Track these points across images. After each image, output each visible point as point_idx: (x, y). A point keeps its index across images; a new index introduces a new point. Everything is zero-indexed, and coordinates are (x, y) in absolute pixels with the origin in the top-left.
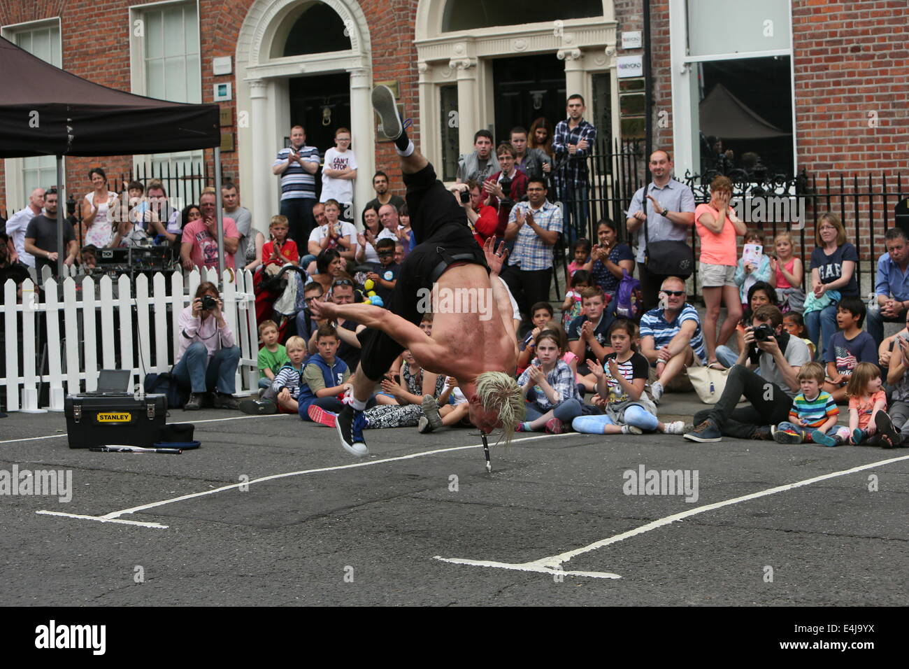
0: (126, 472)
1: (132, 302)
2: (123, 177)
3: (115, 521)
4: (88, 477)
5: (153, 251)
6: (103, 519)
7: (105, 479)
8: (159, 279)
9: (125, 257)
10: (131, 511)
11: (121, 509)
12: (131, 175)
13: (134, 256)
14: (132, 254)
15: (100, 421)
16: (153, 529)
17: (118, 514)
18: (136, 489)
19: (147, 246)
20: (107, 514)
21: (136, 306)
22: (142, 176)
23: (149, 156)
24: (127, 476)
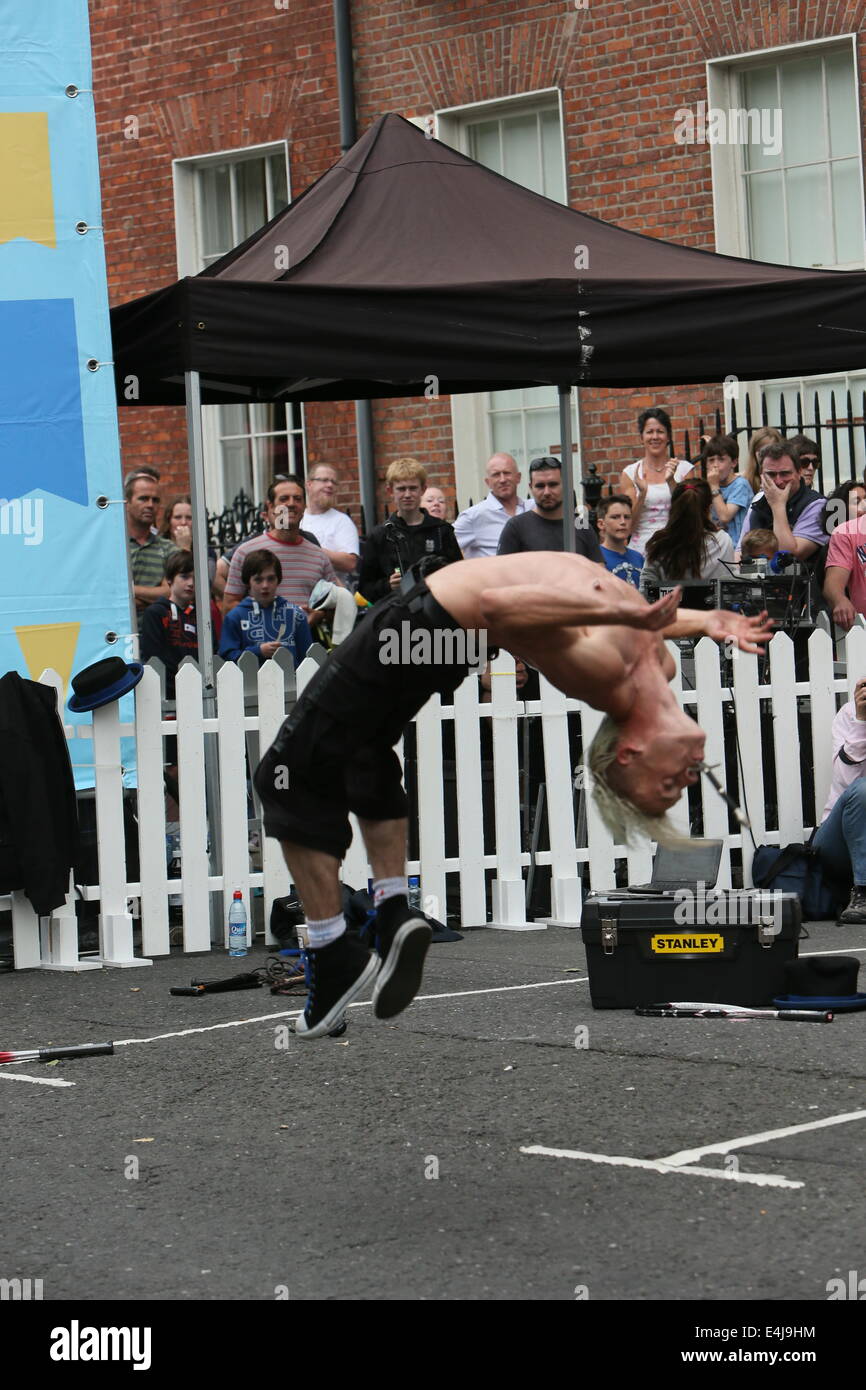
0: (713, 1061)
1: (725, 694)
2: (701, 424)
3: (688, 1171)
4: (631, 1072)
5: (767, 585)
6: (663, 1165)
7: (668, 1078)
8: (782, 646)
9: (709, 600)
10: (722, 1148)
11: (701, 1144)
12: (720, 421)
13: (727, 597)
14: (723, 593)
15: (658, 951)
16: (769, 1189)
17: (695, 1155)
18: (734, 1100)
19: (754, 576)
20: (671, 1153)
21: (732, 703)
22: (742, 423)
23: (758, 383)
24: (714, 1070)
